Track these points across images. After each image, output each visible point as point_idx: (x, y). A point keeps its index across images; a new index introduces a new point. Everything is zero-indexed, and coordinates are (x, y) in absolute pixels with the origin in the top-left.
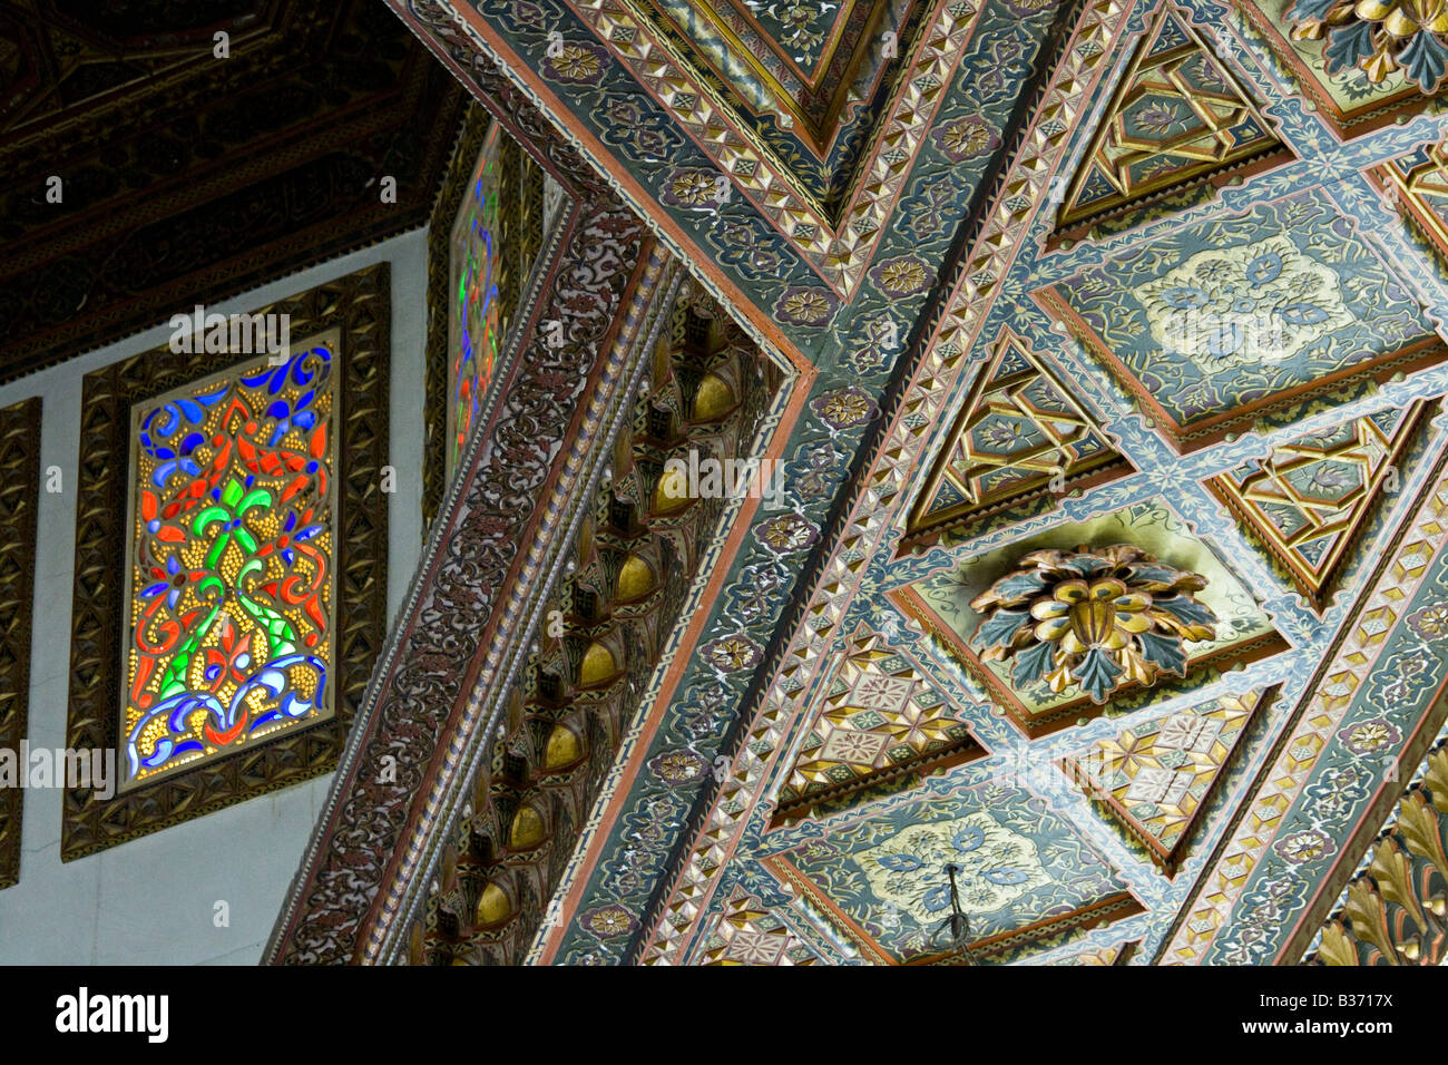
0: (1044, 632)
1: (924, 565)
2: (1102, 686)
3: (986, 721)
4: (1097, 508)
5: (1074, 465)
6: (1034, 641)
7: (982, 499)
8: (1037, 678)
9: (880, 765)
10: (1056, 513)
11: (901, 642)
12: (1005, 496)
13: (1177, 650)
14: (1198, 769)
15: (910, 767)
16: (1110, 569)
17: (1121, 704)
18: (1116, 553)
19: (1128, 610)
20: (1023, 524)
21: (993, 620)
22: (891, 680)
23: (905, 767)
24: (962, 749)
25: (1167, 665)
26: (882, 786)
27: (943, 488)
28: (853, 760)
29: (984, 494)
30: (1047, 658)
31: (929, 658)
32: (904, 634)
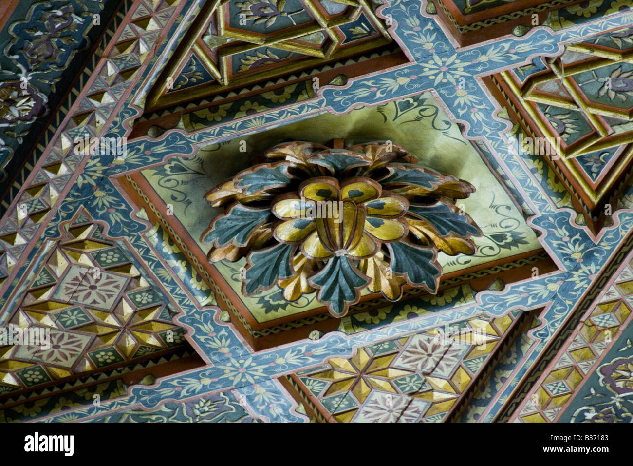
0: (284, 234)
1: (160, 149)
2: (342, 296)
3: (207, 328)
4: (361, 99)
5: (340, 49)
6: (272, 242)
7: (231, 80)
8: (270, 283)
9: (80, 370)
10: (315, 102)
11: (123, 233)
12: (258, 78)
13: (431, 262)
14: (437, 396)
15: (114, 374)
16: (365, 168)
17: (359, 318)
18: (374, 150)
19: (381, 215)
20: (275, 112)
21: (229, 215)
22: (105, 275)
23: (108, 373)
24: (175, 357)
25: (417, 279)
26: (80, 393)
27: (190, 64)
28: (50, 361)
29: (236, 73)
30: (283, 262)
31: (152, 252)
32: (127, 225)
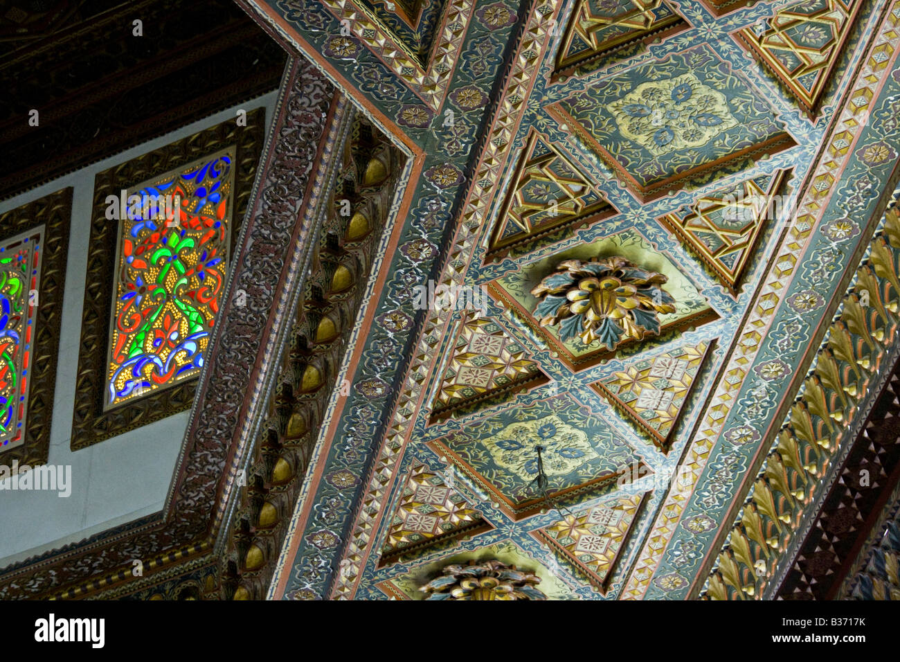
0: (576, 308)
1: (501, 269)
2: (612, 340)
3: (547, 361)
4: (598, 235)
5: (583, 210)
6: (571, 314)
7: (532, 230)
8: (574, 336)
9: (490, 388)
10: (575, 238)
11: (493, 315)
12: (545, 228)
13: (654, 319)
14: (676, 389)
15: (508, 389)
16: (611, 271)
17: (625, 351)
18: (613, 262)
19: (624, 296)
20: (556, 245)
21: (545, 301)
22: (491, 338)
23: (505, 389)
24: (536, 378)
25: (649, 328)
26: (492, 400)
27: (509, 223)
28: (475, 384)
29: (533, 227)
30: (579, 324)
31: (510, 324)
32: (494, 310)
